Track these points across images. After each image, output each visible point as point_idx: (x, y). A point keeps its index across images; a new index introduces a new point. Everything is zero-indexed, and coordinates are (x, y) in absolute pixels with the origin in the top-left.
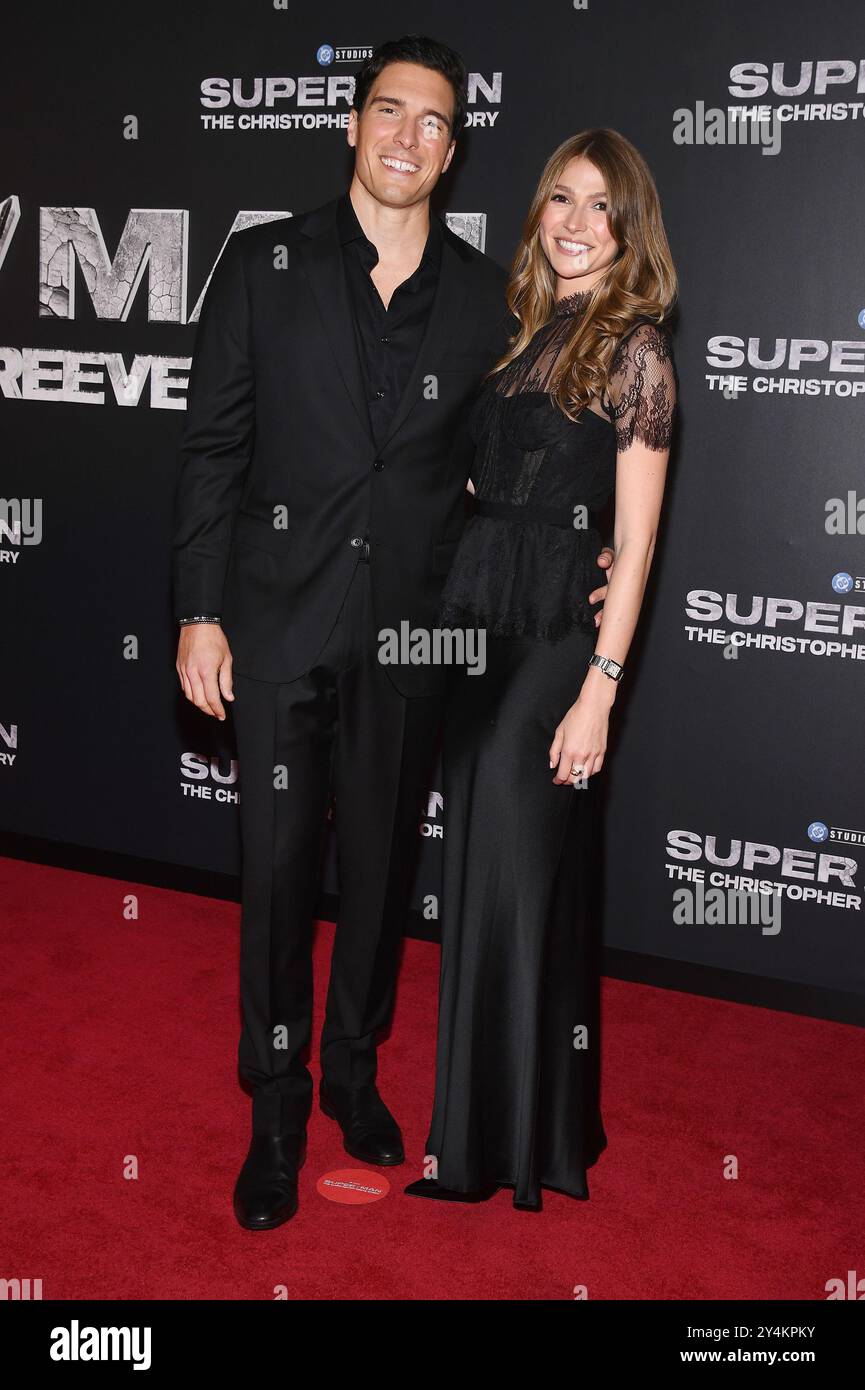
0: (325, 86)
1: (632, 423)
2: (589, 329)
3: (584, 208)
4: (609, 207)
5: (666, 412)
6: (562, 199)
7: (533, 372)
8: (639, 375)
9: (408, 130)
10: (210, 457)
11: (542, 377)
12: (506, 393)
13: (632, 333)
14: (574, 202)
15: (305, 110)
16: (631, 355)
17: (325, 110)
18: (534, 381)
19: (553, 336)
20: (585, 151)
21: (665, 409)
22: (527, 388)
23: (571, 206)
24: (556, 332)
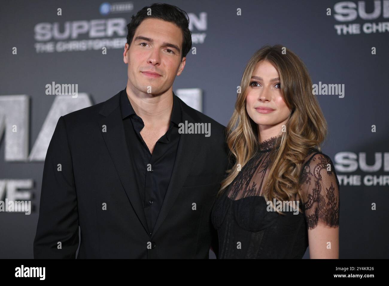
0: (105, 25)
1: (317, 211)
2: (282, 160)
3: (269, 87)
4: (282, 86)
5: (335, 204)
6: (255, 84)
7: (251, 184)
8: (317, 183)
11: (257, 187)
12: (235, 197)
13: (311, 159)
14: (263, 85)
15: (94, 39)
16: (312, 172)
17: (106, 38)
18: (253, 189)
19: (260, 162)
21: (335, 202)
22: (249, 194)
23: (262, 87)
24: (261, 160)
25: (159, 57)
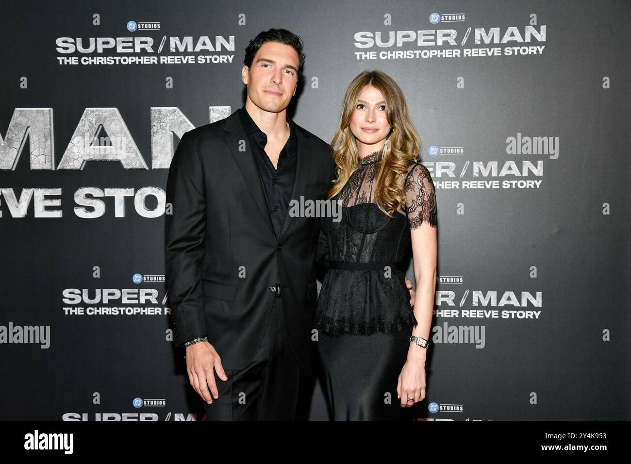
1: (421, 214)
3: (374, 109)
4: (387, 108)
6: (362, 106)
7: (361, 193)
8: (421, 190)
9: (278, 75)
10: (187, 252)
11: (367, 195)
14: (368, 108)
16: (416, 180)
18: (363, 198)
20: (370, 82)
22: (360, 201)
23: (367, 110)
24: (365, 173)
25: (281, 77)
